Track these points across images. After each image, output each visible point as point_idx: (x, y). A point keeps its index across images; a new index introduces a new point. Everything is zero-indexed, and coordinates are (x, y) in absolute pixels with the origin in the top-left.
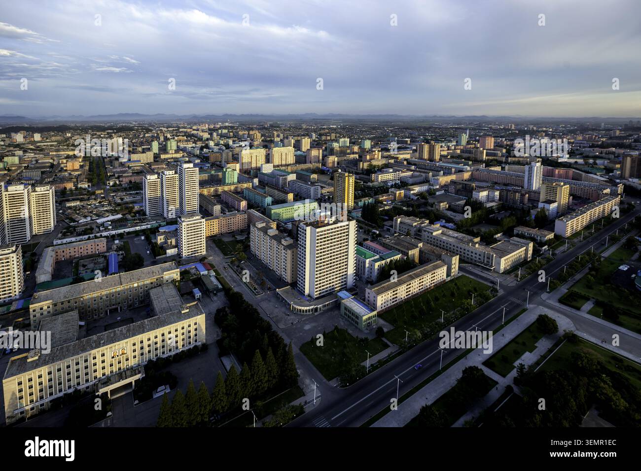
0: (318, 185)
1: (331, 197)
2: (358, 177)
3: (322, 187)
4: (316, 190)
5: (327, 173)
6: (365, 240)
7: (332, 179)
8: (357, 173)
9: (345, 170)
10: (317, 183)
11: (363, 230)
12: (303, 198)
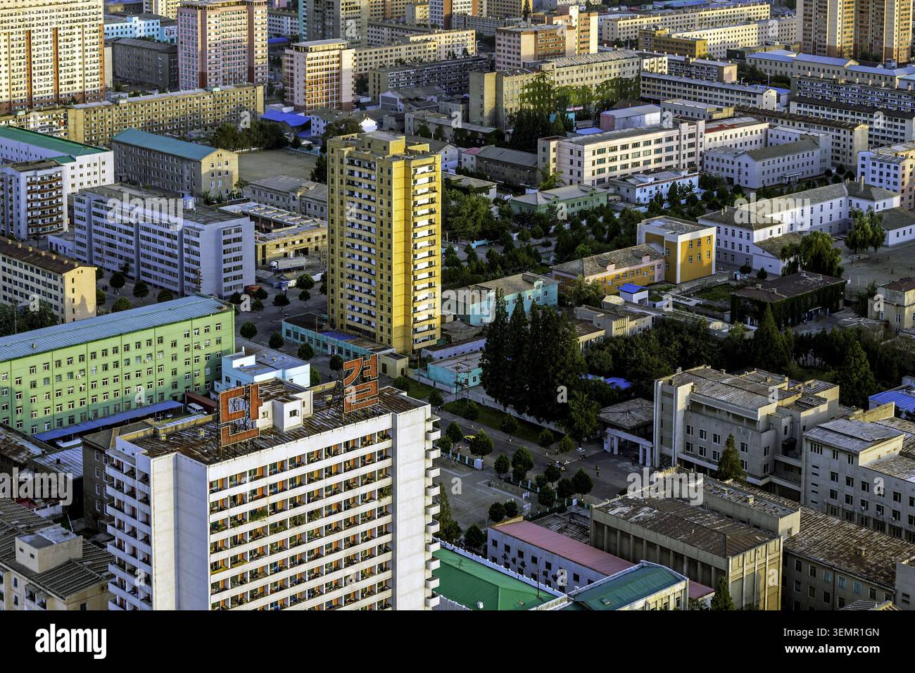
0: (245, 214)
1: (317, 277)
2: (469, 158)
3: (265, 226)
4: (228, 242)
5: (296, 144)
6: (500, 512)
7: (320, 174)
8: (464, 139)
9: (400, 119)
10: (239, 199)
11: (491, 460)
12: (155, 292)
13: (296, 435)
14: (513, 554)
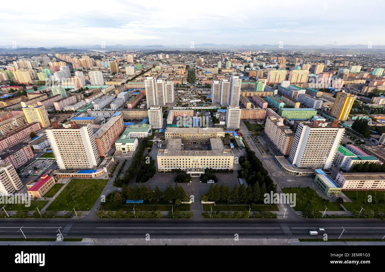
0: (322, 100)
1: (330, 109)
2: (359, 97)
3: (324, 102)
4: (318, 103)
5: (331, 92)
6: (348, 143)
7: (335, 96)
8: (359, 95)
9: (349, 91)
10: (321, 98)
11: (350, 137)
12: (307, 107)
13: (324, 128)
14: (350, 148)
